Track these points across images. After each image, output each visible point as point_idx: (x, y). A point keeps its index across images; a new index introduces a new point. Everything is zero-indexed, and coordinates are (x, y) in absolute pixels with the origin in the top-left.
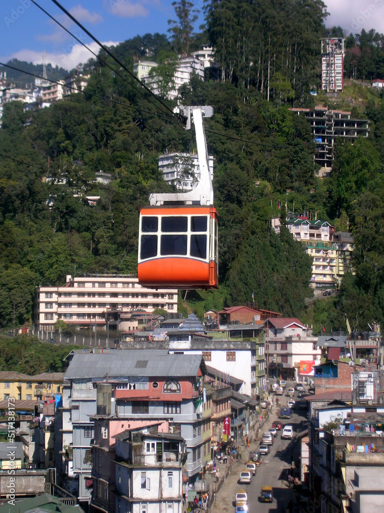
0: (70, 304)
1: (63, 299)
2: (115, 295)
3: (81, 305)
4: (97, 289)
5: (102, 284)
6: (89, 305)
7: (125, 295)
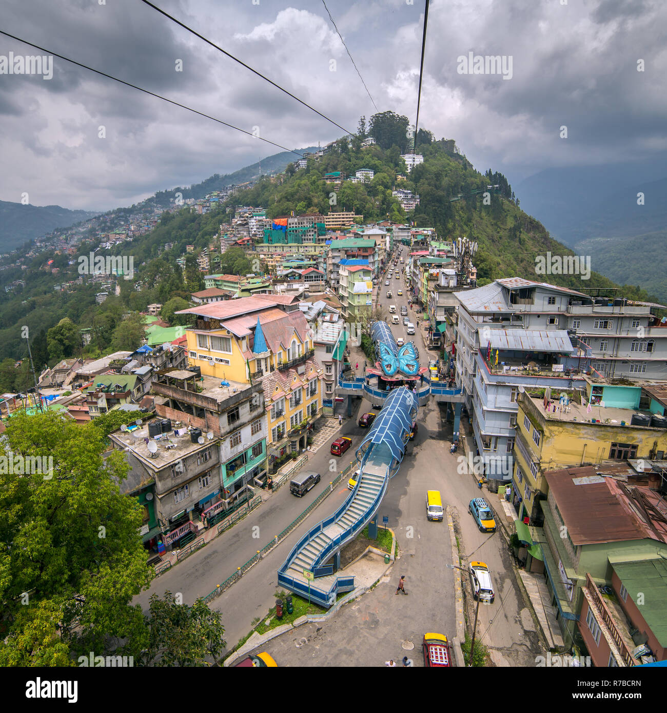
0: (329, 222)
1: (327, 220)
2: (343, 218)
3: (333, 221)
4: (338, 216)
5: (339, 215)
6: (336, 221)
7: (347, 218)
